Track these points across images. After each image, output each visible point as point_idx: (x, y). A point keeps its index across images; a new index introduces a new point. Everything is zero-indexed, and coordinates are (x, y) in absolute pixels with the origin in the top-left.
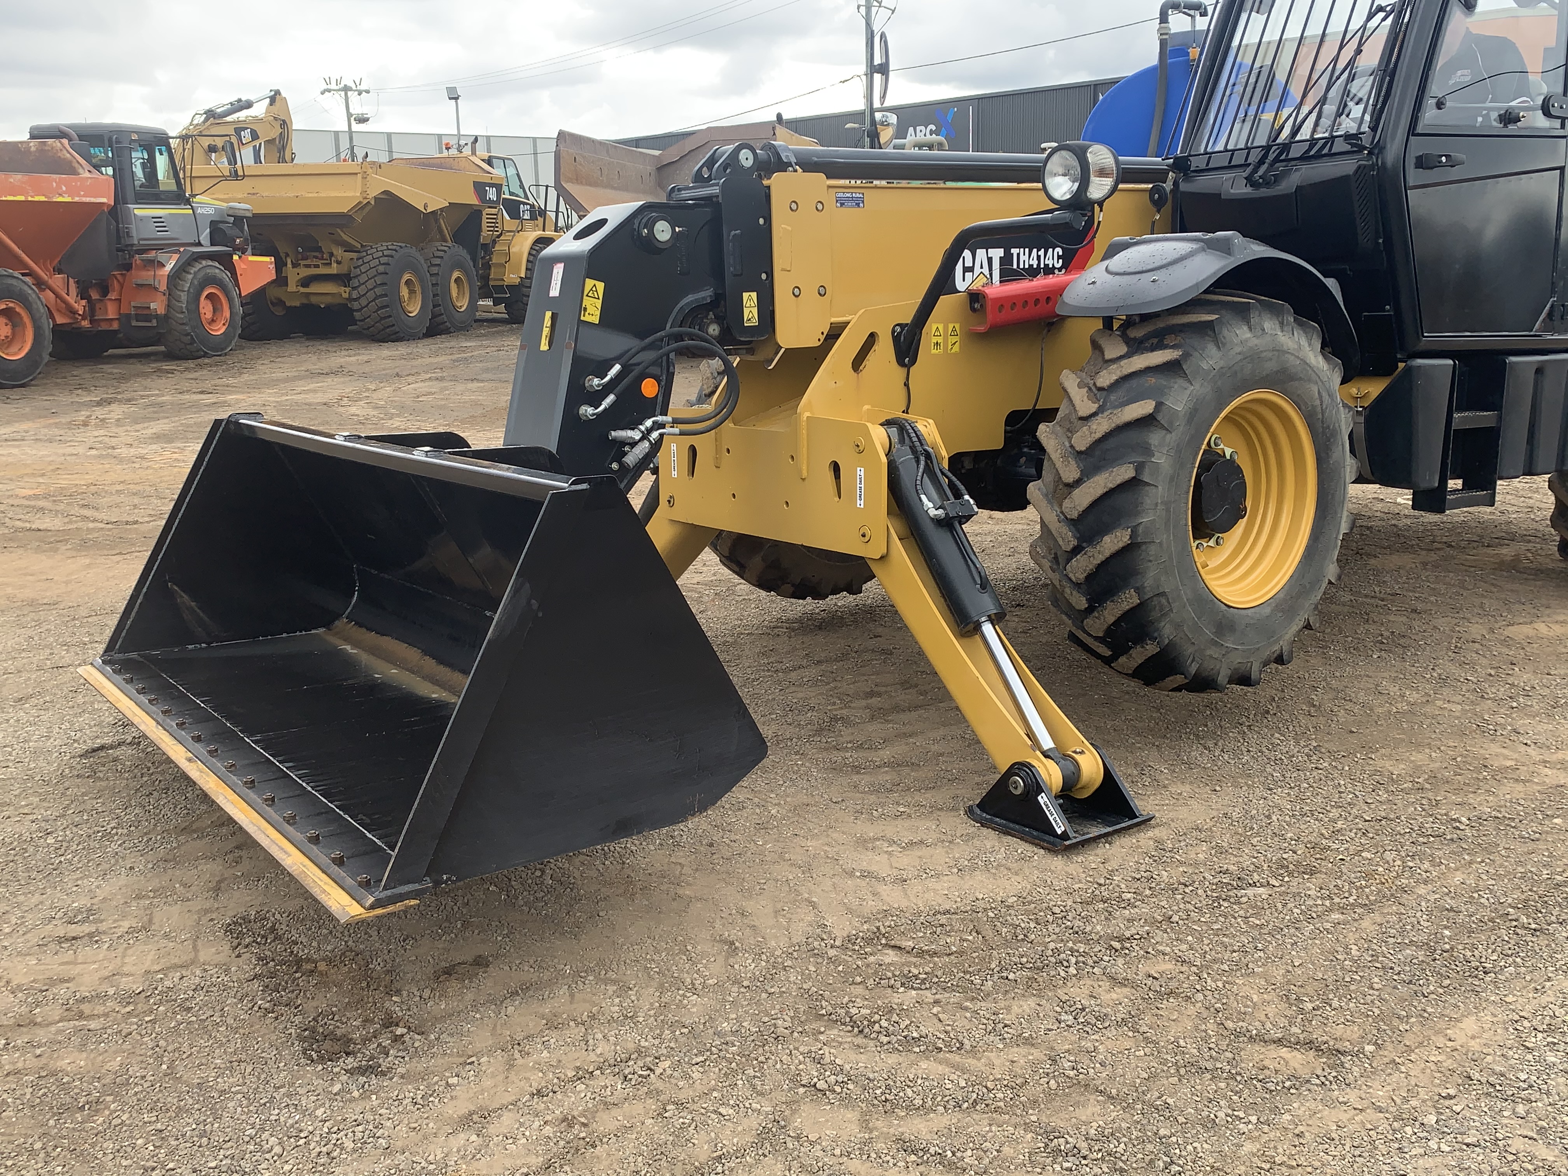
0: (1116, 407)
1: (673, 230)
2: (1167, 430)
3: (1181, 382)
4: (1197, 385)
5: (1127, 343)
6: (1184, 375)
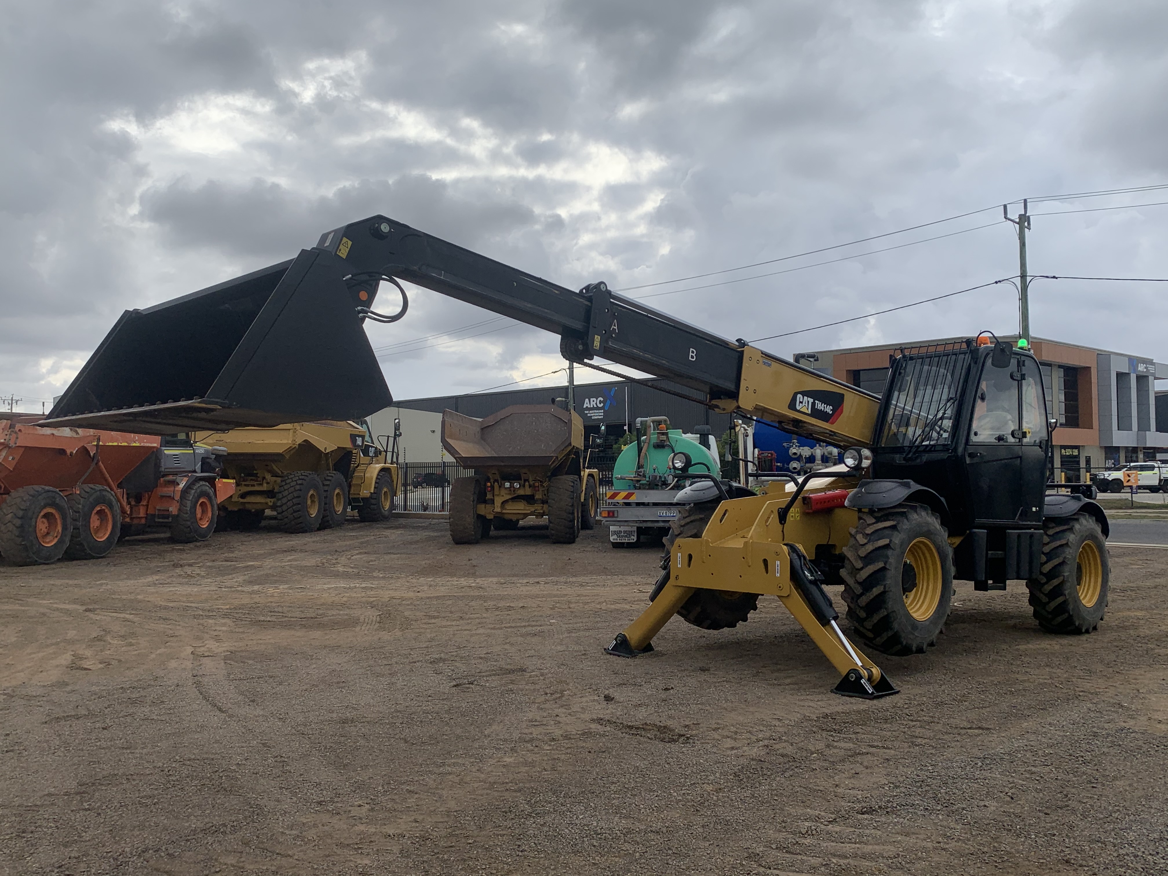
0: (874, 541)
2: (894, 550)
3: (896, 533)
4: (902, 534)
5: (875, 518)
6: (898, 530)
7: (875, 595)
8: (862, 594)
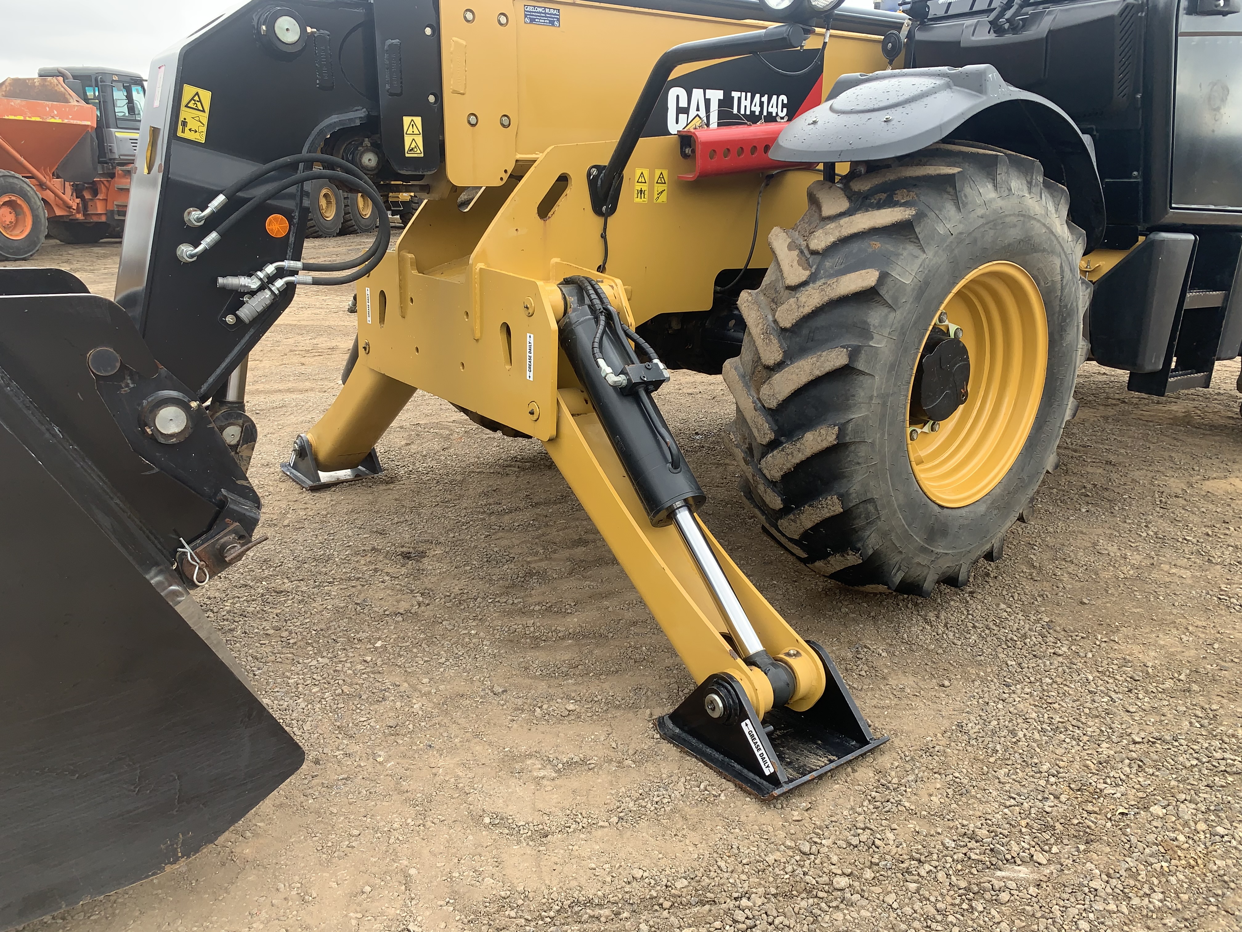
0: (831, 276)
1: (303, 30)
2: (890, 306)
3: (911, 248)
4: (930, 253)
5: (849, 198)
6: (916, 240)
7: (808, 453)
8: (773, 445)
